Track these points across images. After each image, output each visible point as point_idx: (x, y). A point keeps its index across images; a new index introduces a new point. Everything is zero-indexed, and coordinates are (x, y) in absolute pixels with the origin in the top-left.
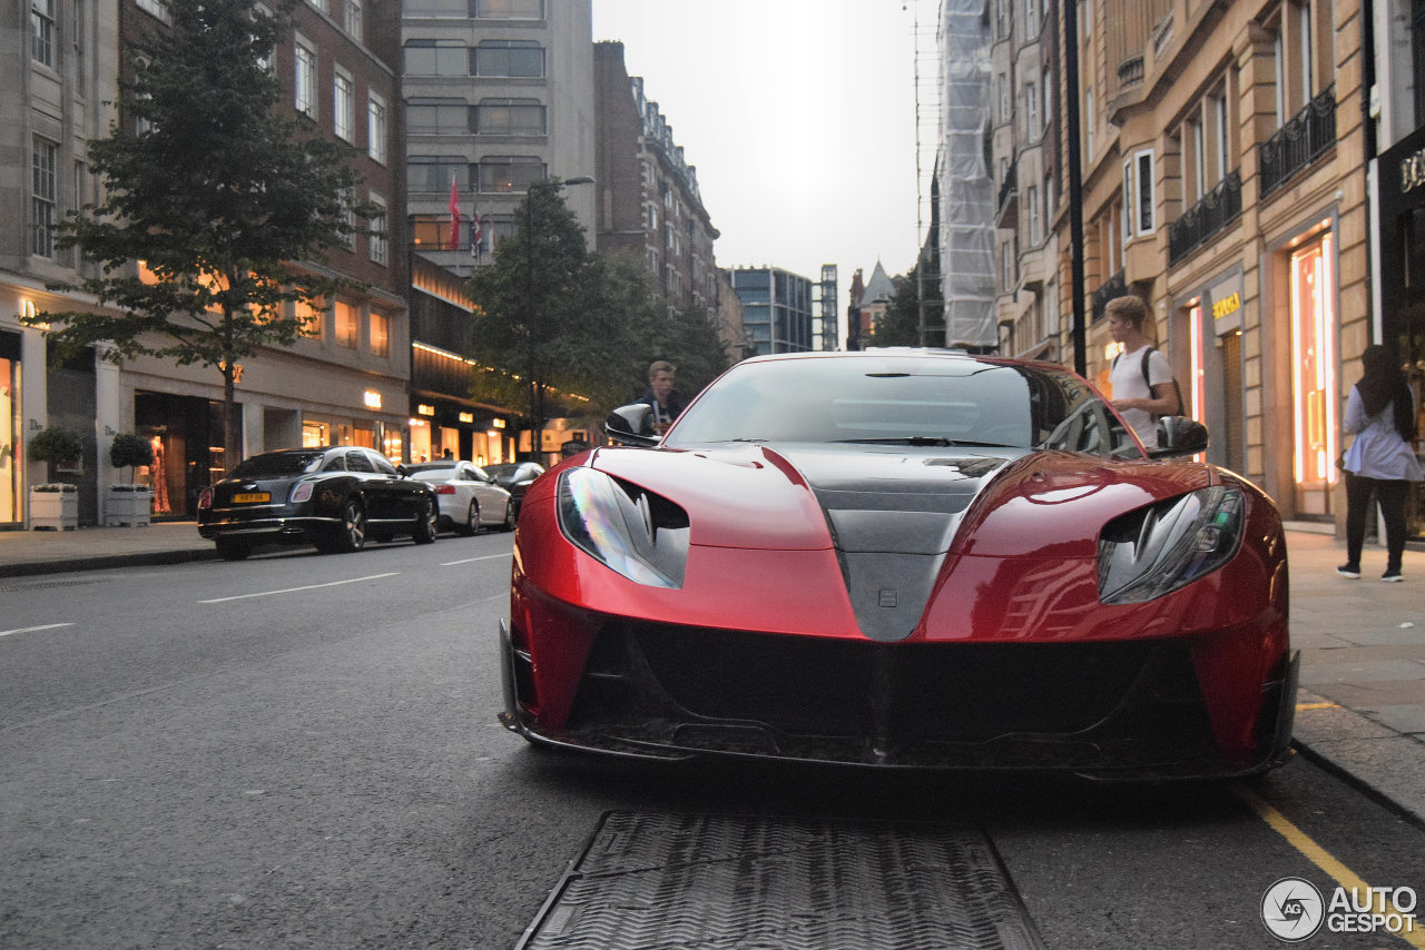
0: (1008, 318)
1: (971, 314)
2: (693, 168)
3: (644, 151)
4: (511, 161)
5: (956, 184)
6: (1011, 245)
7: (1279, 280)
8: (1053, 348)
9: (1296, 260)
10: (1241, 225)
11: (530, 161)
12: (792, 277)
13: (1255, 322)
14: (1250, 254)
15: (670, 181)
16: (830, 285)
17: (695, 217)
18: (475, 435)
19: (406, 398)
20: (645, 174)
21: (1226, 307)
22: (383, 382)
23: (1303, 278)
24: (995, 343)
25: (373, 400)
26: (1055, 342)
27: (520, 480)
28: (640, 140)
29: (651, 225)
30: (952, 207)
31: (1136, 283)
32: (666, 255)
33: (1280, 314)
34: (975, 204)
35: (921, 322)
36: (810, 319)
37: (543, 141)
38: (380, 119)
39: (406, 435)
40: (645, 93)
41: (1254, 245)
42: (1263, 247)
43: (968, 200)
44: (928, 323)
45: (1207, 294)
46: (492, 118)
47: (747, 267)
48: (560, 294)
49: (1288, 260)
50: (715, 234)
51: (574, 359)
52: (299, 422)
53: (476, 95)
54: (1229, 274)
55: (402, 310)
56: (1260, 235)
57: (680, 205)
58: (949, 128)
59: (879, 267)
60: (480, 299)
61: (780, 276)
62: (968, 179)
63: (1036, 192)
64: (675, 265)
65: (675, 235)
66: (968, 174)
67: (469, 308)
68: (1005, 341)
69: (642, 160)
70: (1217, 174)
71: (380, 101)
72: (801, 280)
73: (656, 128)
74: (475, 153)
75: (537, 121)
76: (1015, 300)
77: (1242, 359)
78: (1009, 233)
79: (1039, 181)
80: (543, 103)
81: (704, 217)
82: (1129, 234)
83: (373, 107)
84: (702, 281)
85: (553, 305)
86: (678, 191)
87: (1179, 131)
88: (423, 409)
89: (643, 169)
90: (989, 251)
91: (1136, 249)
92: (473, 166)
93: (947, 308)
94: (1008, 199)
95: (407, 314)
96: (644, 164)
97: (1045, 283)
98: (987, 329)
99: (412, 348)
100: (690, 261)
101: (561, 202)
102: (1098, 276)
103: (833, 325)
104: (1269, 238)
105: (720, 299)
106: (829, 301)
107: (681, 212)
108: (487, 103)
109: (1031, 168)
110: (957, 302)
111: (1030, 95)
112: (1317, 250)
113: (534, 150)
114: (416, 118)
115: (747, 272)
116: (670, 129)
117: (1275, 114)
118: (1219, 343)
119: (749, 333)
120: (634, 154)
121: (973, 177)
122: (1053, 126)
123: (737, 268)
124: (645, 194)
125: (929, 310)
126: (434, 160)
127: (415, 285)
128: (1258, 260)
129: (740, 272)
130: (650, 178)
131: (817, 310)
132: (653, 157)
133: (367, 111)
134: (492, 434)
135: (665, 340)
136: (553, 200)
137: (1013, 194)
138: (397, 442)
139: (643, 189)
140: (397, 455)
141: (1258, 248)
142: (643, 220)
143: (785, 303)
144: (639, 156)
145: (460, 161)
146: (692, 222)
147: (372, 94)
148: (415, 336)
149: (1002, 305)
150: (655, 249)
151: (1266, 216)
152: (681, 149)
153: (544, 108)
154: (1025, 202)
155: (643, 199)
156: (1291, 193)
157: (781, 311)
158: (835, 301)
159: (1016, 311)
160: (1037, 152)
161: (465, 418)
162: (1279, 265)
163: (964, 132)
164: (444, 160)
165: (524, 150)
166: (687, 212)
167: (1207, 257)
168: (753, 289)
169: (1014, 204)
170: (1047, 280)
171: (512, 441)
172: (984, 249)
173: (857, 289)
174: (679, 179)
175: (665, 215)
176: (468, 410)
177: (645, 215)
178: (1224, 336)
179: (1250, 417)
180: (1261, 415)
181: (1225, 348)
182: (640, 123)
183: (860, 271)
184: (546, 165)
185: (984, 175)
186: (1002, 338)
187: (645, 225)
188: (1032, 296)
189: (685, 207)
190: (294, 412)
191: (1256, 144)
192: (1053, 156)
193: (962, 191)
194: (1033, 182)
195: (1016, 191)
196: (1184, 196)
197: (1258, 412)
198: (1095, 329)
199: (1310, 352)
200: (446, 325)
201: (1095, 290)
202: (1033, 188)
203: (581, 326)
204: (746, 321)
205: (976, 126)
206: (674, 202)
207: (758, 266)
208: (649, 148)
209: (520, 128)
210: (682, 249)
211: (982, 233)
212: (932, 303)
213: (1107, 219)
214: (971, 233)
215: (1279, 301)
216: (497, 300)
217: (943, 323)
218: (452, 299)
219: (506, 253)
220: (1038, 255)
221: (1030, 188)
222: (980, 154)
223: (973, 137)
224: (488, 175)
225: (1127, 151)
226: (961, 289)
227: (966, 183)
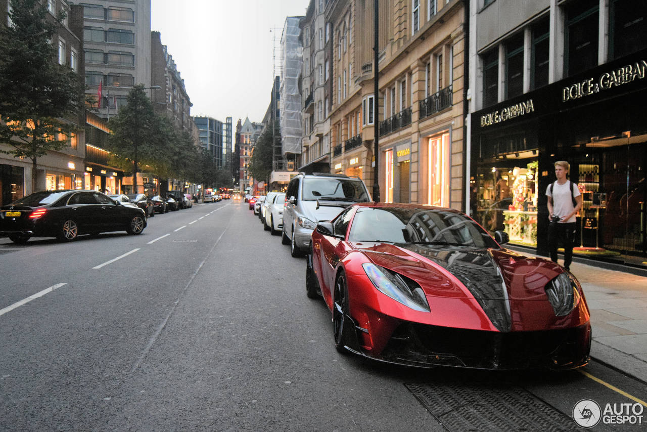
0: (307, 145)
1: (292, 142)
2: (183, 80)
3: (167, 73)
4: (120, 75)
5: (288, 96)
6: (309, 119)
7: (425, 147)
8: (328, 158)
9: (431, 140)
10: (411, 126)
11: (128, 76)
12: (216, 121)
13: (416, 160)
14: (415, 137)
15: (176, 85)
16: (229, 125)
17: (184, 99)
18: (106, 178)
19: (83, 165)
20: (168, 82)
21: (403, 152)
22: (76, 159)
23: (433, 147)
24: (300, 153)
25: (71, 166)
26: (329, 156)
27: (140, 201)
28: (166, 69)
29: (169, 101)
30: (287, 104)
31: (366, 141)
32: (174, 112)
33: (425, 158)
34: (295, 103)
35: (274, 143)
36: (222, 136)
37: (133, 68)
38: (75, 58)
39: (83, 178)
40: (168, 51)
41: (416, 134)
42: (420, 136)
43: (292, 101)
44: (276, 144)
45: (395, 148)
46: (113, 58)
47: (199, 116)
48: (143, 128)
49: (428, 140)
50: (191, 105)
51: (150, 153)
52: (45, 173)
53: (107, 49)
54: (405, 142)
55: (82, 132)
56: (419, 131)
57: (179, 94)
58: (286, 76)
59: (247, 119)
60: (113, 129)
61: (211, 120)
62: (292, 94)
63: (321, 103)
64: (178, 116)
65: (177, 105)
66: (292, 93)
67: (107, 131)
68: (304, 152)
69: (166, 77)
70: (399, 109)
71: (75, 51)
72: (219, 122)
73: (171, 65)
74: (106, 71)
75: (131, 61)
76: (310, 139)
77: (410, 172)
78: (308, 115)
79: (323, 99)
80: (133, 54)
81: (187, 98)
82: (364, 124)
83: (73, 54)
84: (186, 122)
85: (142, 132)
86: (178, 88)
87: (385, 90)
88: (88, 169)
89: (167, 80)
90: (299, 120)
91: (367, 129)
92: (105, 76)
93: (283, 139)
94: (310, 104)
95: (84, 134)
96: (167, 78)
97: (324, 134)
98: (297, 148)
99: (86, 146)
100: (182, 114)
101: (145, 94)
102: (347, 135)
103: (230, 139)
104: (422, 133)
105: (192, 129)
106: (229, 130)
107: (180, 96)
108: (111, 53)
109: (319, 95)
110: (288, 138)
111: (320, 68)
112: (440, 138)
113: (129, 72)
114: (87, 56)
115: (199, 118)
116: (176, 65)
117: (424, 91)
118: (399, 165)
119: (201, 141)
120: (163, 75)
121: (294, 94)
122: (329, 81)
123: (195, 116)
124: (167, 89)
125: (276, 139)
126: (90, 73)
127: (87, 122)
128: (418, 139)
129: (197, 118)
130: (169, 84)
131: (224, 133)
132: (170, 76)
133: (71, 55)
134: (112, 178)
135: (180, 146)
136: (141, 93)
137: (312, 102)
138: (80, 181)
139: (167, 87)
140: (80, 186)
141: (418, 135)
142: (167, 98)
143: (213, 130)
144: (165, 75)
145: (100, 74)
146: (183, 100)
147: (72, 49)
148: (87, 142)
149: (305, 140)
150: (170, 110)
151: (422, 125)
152: (179, 73)
153: (134, 56)
154: (317, 106)
155: (167, 91)
156: (432, 119)
157: (211, 133)
158: (231, 130)
159: (310, 143)
160: (322, 89)
161: (103, 172)
162: (425, 142)
163: (291, 77)
164: (93, 73)
165: (125, 71)
166: (182, 96)
167: (396, 135)
168: (201, 124)
169: (313, 105)
170: (325, 134)
171: (119, 180)
172: (297, 119)
173: (239, 126)
174: (179, 84)
175: (174, 97)
176: (104, 169)
177: (168, 97)
178: (401, 163)
179: (413, 192)
180: (417, 192)
181: (401, 167)
182: (166, 63)
183: (240, 120)
184: (134, 78)
185: (298, 93)
186: (303, 151)
187: (167, 101)
188: (318, 138)
189: (181, 95)
190: (43, 170)
191: (418, 101)
192: (329, 91)
193: (290, 98)
194: (321, 99)
195: (314, 101)
196: (385, 113)
197: (416, 190)
198: (346, 153)
199: (434, 172)
200: (98, 138)
201: (346, 140)
202: (320, 101)
203: (152, 141)
204: (200, 136)
205: (296, 76)
206: (177, 93)
207: (203, 116)
208: (169, 72)
209: (124, 63)
210: (180, 110)
211: (297, 113)
212: (277, 137)
213: (351, 116)
214: (293, 114)
215: (425, 153)
216: (120, 129)
217: (281, 144)
218: (101, 128)
219: (123, 112)
220: (322, 125)
221: (319, 101)
222: (297, 86)
223: (295, 80)
224: (111, 80)
225: (364, 95)
226: (289, 133)
227: (292, 96)
